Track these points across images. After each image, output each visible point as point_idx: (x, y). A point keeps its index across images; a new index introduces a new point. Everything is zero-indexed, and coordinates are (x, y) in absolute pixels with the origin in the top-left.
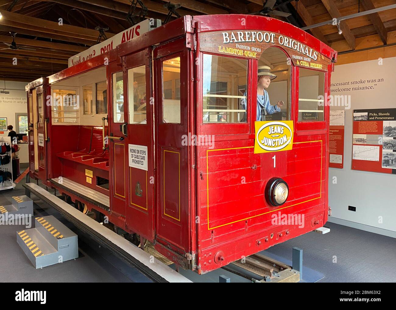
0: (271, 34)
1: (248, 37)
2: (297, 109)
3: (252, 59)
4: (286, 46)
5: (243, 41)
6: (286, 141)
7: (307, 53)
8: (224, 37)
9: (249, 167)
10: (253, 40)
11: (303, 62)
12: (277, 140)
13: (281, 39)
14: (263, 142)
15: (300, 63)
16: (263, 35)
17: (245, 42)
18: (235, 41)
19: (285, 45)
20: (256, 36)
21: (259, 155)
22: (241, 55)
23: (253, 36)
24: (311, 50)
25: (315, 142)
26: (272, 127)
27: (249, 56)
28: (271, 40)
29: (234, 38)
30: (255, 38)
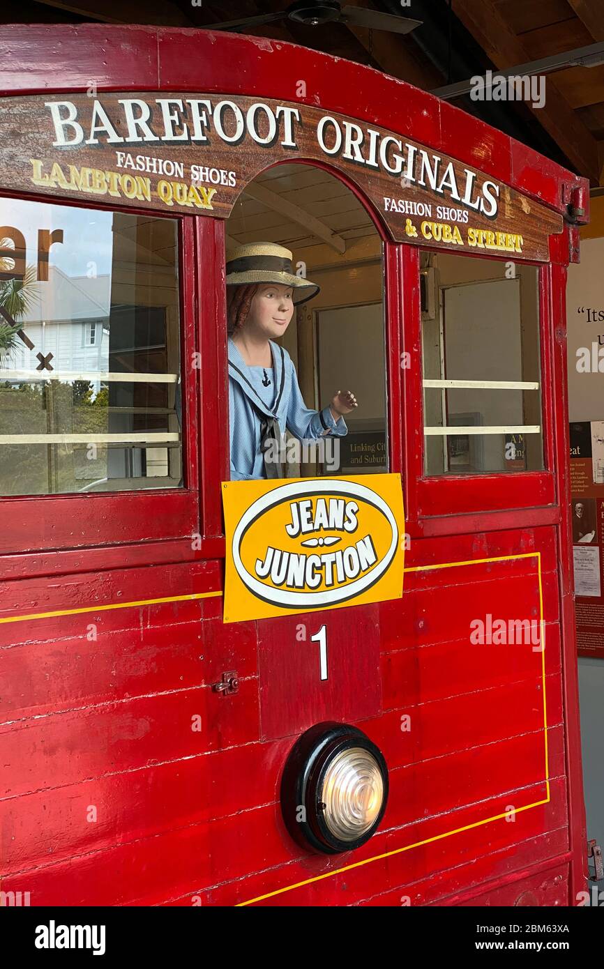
0: (279, 109)
1: (173, 122)
2: (416, 423)
3: (194, 216)
4: (353, 162)
5: (150, 137)
6: (372, 560)
7: (450, 189)
8: (58, 123)
9: (204, 686)
10: (198, 136)
11: (435, 226)
12: (328, 559)
13: (328, 130)
14: (263, 572)
15: (419, 230)
16: (244, 115)
17: (160, 143)
18: (109, 141)
19: (347, 155)
20: (210, 118)
21: (246, 628)
22: (141, 198)
23: (197, 119)
24: (470, 175)
25: (510, 561)
26: (305, 504)
27: (182, 203)
28: (283, 134)
29: (107, 126)
30: (208, 128)
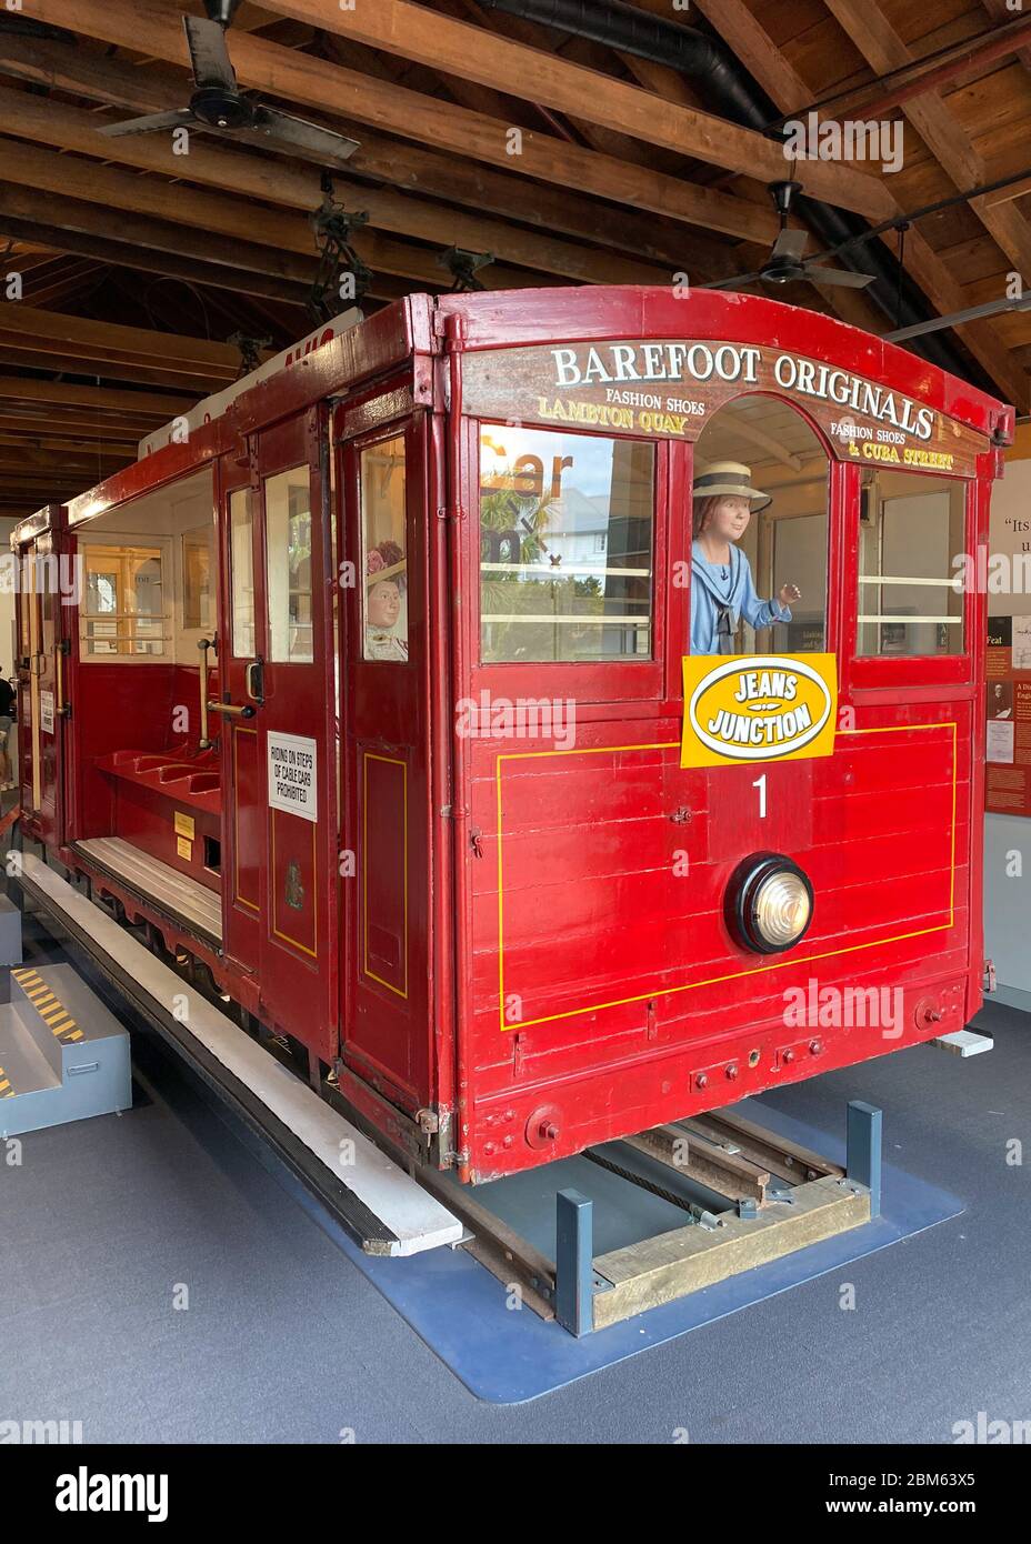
0: (743, 350)
1: (654, 364)
2: (851, 610)
3: (668, 440)
4: (805, 393)
5: (634, 376)
6: (807, 723)
7: (890, 416)
8: (561, 367)
9: (663, 816)
10: (675, 374)
11: (875, 447)
12: (769, 721)
13: (785, 368)
14: (714, 730)
15: (861, 450)
16: (713, 356)
17: (643, 380)
18: (601, 380)
19: (801, 388)
20: (684, 360)
21: (699, 773)
22: (625, 426)
23: (674, 360)
24: (908, 404)
25: (929, 729)
26: (751, 676)
27: (658, 430)
28: (746, 372)
29: (600, 369)
30: (683, 367)
